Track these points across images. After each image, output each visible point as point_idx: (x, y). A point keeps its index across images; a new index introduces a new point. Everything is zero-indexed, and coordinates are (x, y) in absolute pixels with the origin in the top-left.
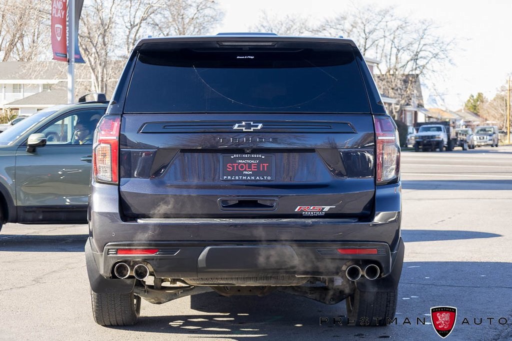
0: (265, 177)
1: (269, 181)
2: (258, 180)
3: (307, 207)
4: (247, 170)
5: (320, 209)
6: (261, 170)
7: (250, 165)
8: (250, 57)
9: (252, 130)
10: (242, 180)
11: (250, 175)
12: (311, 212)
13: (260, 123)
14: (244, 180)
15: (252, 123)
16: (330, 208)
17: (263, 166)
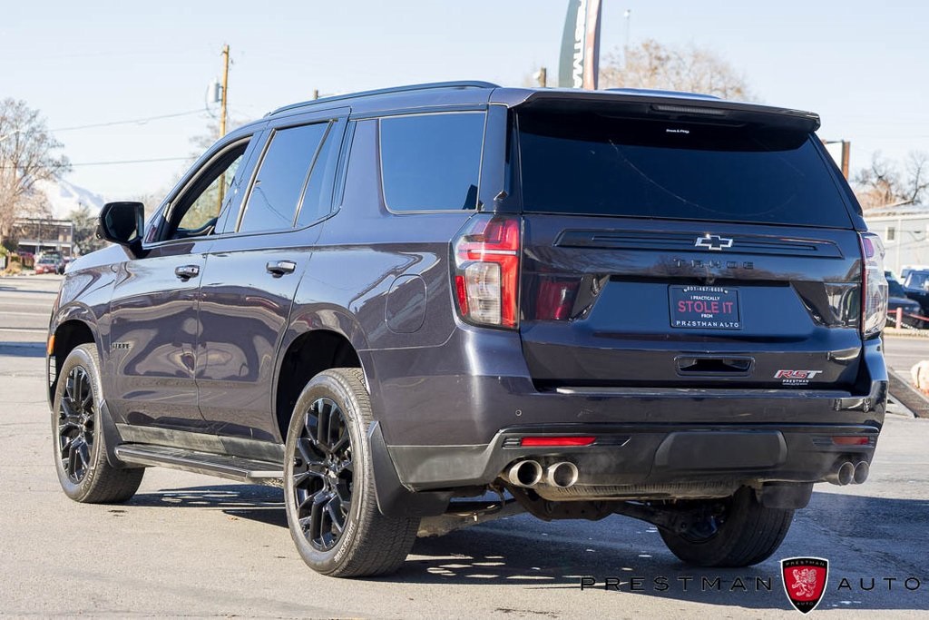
0: (731, 324)
1: (736, 329)
2: (723, 329)
3: (789, 371)
4: (706, 311)
5: (804, 375)
6: (725, 311)
7: (709, 303)
8: (684, 131)
9: (720, 248)
10: (702, 327)
11: (711, 320)
12: (793, 379)
13: (732, 237)
14: (705, 328)
15: (722, 238)
16: (816, 374)
17: (727, 306)
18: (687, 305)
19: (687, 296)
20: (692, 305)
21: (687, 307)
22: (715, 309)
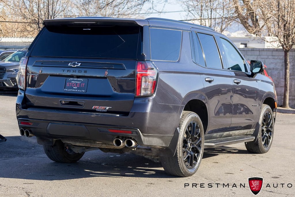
0: (82, 90)
1: (83, 92)
2: (79, 92)
3: (98, 107)
4: (75, 86)
5: (104, 108)
6: (81, 86)
7: (77, 84)
8: (89, 29)
9: (76, 66)
10: (72, 91)
11: (76, 89)
12: (100, 109)
13: (80, 63)
14: (73, 91)
15: (76, 63)
16: (109, 108)
17: (82, 85)
18: (69, 84)
19: (70, 81)
20: (71, 84)
21: (69, 85)
22: (78, 86)
